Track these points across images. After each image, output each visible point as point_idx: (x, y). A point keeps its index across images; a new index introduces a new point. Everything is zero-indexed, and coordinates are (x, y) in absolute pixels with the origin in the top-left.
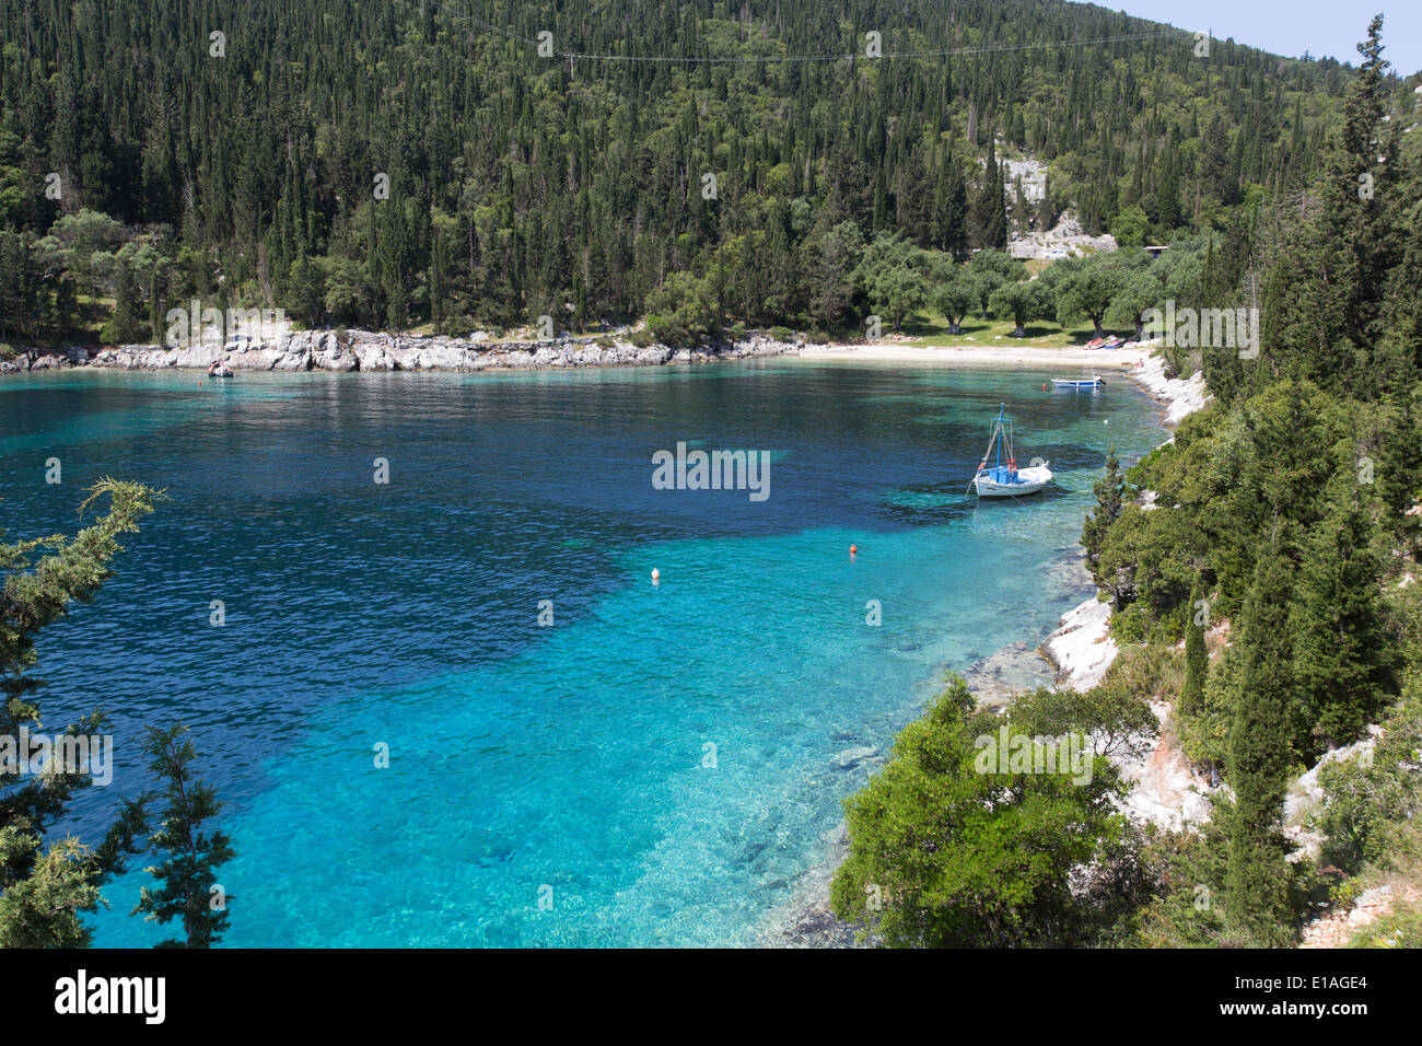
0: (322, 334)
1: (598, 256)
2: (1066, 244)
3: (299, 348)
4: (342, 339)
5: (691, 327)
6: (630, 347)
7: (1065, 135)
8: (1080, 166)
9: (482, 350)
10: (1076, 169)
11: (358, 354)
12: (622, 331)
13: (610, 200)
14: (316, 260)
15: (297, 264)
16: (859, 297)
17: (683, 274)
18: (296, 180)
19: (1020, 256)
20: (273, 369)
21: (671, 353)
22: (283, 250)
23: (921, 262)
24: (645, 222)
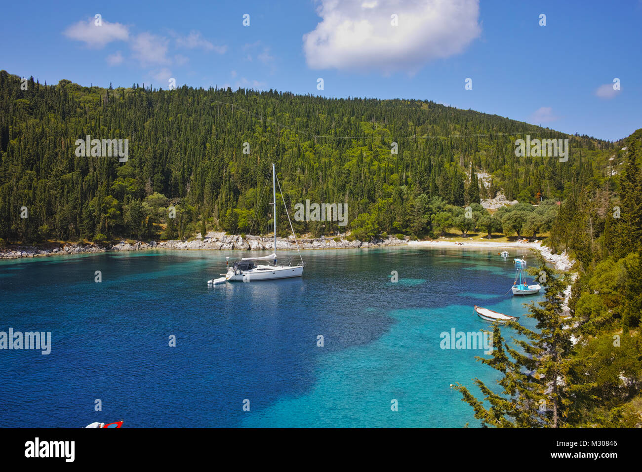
0: (237, 236)
2: (501, 204)
3: (229, 241)
4: (244, 238)
5: (368, 234)
6: (347, 241)
7: (496, 164)
8: (503, 175)
9: (294, 242)
11: (250, 243)
12: (343, 235)
13: (336, 188)
14: (236, 210)
15: (229, 211)
16: (429, 223)
17: (364, 214)
18: (228, 182)
19: (484, 207)
20: (220, 249)
21: (361, 244)
22: (225, 207)
23: (450, 210)
24: (349, 196)
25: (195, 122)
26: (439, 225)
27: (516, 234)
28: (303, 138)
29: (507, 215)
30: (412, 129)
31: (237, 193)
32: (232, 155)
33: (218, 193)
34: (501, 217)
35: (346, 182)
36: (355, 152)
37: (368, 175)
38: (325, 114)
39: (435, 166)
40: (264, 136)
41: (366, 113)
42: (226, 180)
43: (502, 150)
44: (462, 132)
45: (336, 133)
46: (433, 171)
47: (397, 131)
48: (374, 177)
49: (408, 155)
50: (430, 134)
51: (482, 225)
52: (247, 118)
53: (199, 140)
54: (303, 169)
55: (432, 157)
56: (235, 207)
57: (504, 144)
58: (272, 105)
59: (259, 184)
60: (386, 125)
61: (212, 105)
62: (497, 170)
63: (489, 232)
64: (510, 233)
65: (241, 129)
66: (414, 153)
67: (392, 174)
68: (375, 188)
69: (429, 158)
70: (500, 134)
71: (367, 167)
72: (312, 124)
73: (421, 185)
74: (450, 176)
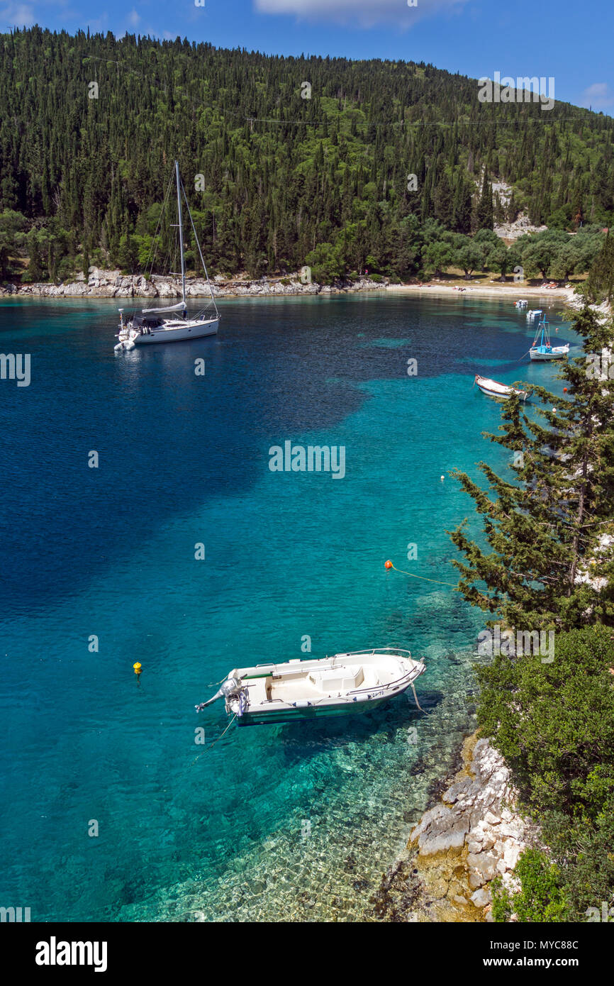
0: (138, 277)
1: (280, 234)
2: (522, 230)
3: (127, 284)
4: (149, 280)
5: (331, 274)
6: (300, 285)
7: (521, 169)
8: (530, 187)
10: (527, 188)
11: (157, 288)
12: (294, 275)
13: (284, 203)
14: (134, 237)
15: (123, 239)
16: (418, 259)
17: (325, 244)
18: (118, 193)
19: (499, 236)
20: (114, 297)
21: (320, 288)
22: (115, 231)
23: (449, 240)
24: (302, 215)
25: (59, 91)
26: (432, 262)
27: (540, 276)
28: (231, 123)
29: (530, 247)
30: (398, 111)
31: (134, 209)
32: (123, 149)
33: (105, 210)
34: (521, 250)
35: (298, 194)
36: (313, 146)
37: (331, 183)
38: (265, 82)
39: (431, 172)
40: (170, 118)
41: (329, 83)
42: (116, 190)
43: (530, 147)
44: (473, 118)
45: (282, 114)
46: (427, 178)
47: (375, 113)
48: (341, 187)
49: (392, 153)
50: (426, 120)
51: (493, 262)
52: (142, 86)
53: (68, 123)
54: (233, 173)
55: (426, 157)
56: (132, 232)
57: (535, 137)
58: (181, 65)
59: (167, 196)
60: (359, 103)
61: (83, 62)
62: (521, 178)
63: (503, 272)
64: (533, 273)
65: (134, 106)
66: (401, 150)
67: (367, 182)
68: (341, 204)
69: (423, 158)
70: (531, 121)
71: (330, 171)
72: (245, 98)
73: (409, 200)
74: (451, 187)
